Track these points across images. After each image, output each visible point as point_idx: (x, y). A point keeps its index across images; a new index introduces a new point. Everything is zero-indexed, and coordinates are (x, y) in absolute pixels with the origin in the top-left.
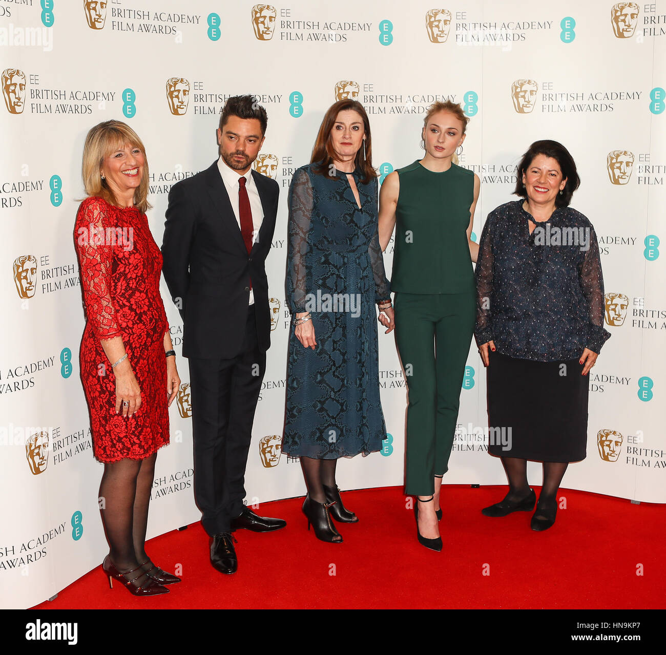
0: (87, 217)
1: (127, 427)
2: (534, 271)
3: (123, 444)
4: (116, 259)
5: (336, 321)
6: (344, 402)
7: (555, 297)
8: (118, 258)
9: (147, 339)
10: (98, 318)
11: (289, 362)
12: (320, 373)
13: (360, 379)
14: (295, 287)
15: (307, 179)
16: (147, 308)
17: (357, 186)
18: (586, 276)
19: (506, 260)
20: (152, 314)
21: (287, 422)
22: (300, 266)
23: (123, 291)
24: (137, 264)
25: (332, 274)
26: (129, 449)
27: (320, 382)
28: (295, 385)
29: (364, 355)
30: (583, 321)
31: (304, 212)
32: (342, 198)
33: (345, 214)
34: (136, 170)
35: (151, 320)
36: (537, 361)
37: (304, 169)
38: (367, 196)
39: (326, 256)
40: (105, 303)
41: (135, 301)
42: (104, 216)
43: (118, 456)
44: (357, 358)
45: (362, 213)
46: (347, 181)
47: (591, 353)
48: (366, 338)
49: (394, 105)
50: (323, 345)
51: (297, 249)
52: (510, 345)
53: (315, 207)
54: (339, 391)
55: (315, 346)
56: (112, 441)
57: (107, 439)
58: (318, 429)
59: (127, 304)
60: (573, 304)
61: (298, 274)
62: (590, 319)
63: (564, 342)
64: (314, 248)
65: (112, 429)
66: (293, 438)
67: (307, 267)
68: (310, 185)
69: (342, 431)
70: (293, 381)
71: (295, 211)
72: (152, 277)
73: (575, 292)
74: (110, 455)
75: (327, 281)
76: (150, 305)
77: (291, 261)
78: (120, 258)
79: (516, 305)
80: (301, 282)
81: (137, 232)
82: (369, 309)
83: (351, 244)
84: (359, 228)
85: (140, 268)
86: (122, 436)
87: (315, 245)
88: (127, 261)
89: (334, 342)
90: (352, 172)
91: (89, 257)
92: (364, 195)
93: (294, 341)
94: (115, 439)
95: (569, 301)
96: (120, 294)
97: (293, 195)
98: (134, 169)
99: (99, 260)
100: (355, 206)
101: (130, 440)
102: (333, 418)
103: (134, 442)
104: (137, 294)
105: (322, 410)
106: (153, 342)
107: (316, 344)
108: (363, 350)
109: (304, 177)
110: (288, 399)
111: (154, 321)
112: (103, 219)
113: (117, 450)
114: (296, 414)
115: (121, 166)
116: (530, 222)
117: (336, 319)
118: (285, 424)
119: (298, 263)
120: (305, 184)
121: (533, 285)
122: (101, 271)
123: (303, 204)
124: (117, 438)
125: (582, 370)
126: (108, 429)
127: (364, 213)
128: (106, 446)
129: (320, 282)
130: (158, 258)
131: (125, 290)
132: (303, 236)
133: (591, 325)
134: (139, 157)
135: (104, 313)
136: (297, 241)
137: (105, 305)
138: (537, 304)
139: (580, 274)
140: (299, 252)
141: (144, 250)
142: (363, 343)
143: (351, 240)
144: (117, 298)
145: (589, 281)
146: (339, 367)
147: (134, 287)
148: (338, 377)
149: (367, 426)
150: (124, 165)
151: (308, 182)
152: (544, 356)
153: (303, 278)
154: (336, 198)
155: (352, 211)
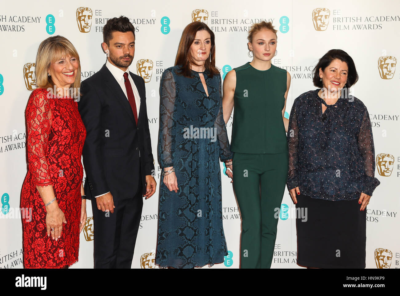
0: (34, 103)
1: (46, 247)
2: (325, 139)
3: (42, 258)
4: (53, 131)
5: (192, 174)
6: (197, 229)
7: (340, 157)
8: (54, 131)
9: (67, 187)
10: (37, 171)
11: (160, 201)
12: (181, 209)
13: (208, 214)
14: (163, 149)
15: (172, 77)
16: (69, 166)
17: (206, 81)
18: (362, 142)
19: (306, 131)
20: (72, 171)
21: (158, 243)
22: (167, 135)
23: (54, 153)
24: (67, 136)
25: (189, 141)
26: (46, 262)
27: (181, 215)
28: (164, 217)
29: (210, 197)
30: (360, 173)
31: (170, 99)
32: (195, 89)
33: (198, 100)
34: (73, 72)
35: (71, 174)
36: (327, 200)
37: (170, 70)
38: (213, 88)
40: (42, 162)
41: (62, 161)
42: (46, 103)
43: (38, 266)
44: (205, 198)
46: (199, 78)
47: (366, 195)
48: (212, 185)
49: (232, 25)
50: (182, 190)
51: (165, 124)
52: (310, 189)
53: (177, 96)
54: (193, 221)
55: (177, 190)
56: (35, 256)
57: (32, 253)
58: (180, 248)
59: (56, 162)
60: (353, 161)
61: (165, 141)
62: (365, 172)
63: (346, 187)
64: (177, 123)
65: (35, 247)
66: (163, 254)
67: (172, 137)
68: (174, 81)
69: (195, 249)
70: (162, 215)
71: (164, 98)
72: (76, 145)
73: (355, 153)
74: (32, 265)
75: (185, 146)
76: (72, 164)
77: (161, 132)
78: (55, 131)
79: (313, 162)
80: (168, 147)
81: (69, 114)
82: (214, 165)
83: (202, 121)
84: (207, 109)
85: (69, 139)
86: (42, 252)
87: (178, 121)
88: (60, 133)
89: (191, 188)
90: (204, 71)
91: (33, 129)
92: (210, 87)
93: (163, 186)
94: (37, 254)
95: (350, 159)
96: (52, 154)
97: (163, 87)
98: (72, 72)
99: (40, 132)
100: (204, 95)
101: (47, 256)
102: (189, 240)
103: (49, 257)
104: (64, 156)
105: (182, 234)
106: (71, 189)
107: (178, 189)
108: (210, 194)
109: (170, 75)
110: (159, 227)
111: (73, 175)
112: (46, 105)
113: (38, 262)
114: (165, 237)
115: (63, 69)
116: (323, 105)
117: (192, 172)
118: (157, 244)
119: (166, 133)
120: (170, 80)
121: (324, 148)
122: (40, 139)
123: (170, 94)
124: (38, 254)
125: (360, 207)
126: (33, 247)
127: (210, 100)
128: (30, 259)
129: (181, 146)
130: (83, 132)
131: (56, 152)
132: (170, 115)
133: (366, 176)
134: (75, 63)
135: (41, 168)
136: (166, 118)
137: (42, 163)
138: (328, 162)
139: (357, 140)
140: (167, 126)
141: (73, 126)
142: (210, 189)
143: (202, 117)
144: (49, 157)
145: (364, 146)
146: (194, 205)
147: (62, 151)
148: (193, 212)
149: (212, 246)
150: (65, 69)
151: (172, 78)
152: (333, 197)
153: (169, 143)
154: (191, 89)
155: (202, 98)
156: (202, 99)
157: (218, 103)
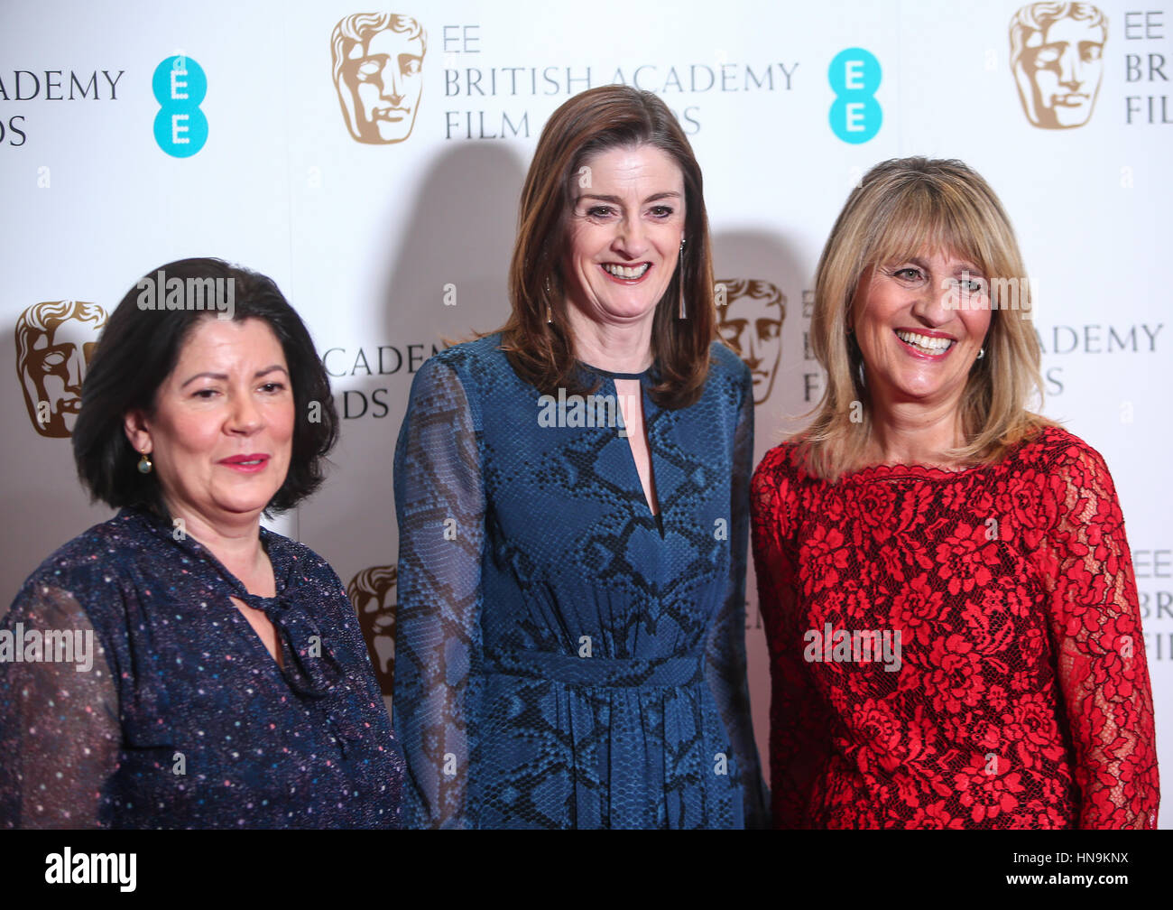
14: (435, 814)
15: (458, 401)
17: (649, 428)
22: (450, 727)
25: (556, 768)
31: (450, 525)
32: (587, 474)
33: (593, 539)
37: (450, 360)
38: (691, 467)
39: (528, 696)
45: (662, 535)
51: (433, 668)
61: (440, 765)
68: (470, 424)
71: (419, 520)
75: (535, 792)
80: (457, 790)
83: (622, 654)
84: (653, 590)
92: (676, 461)
97: (410, 460)
100: (636, 504)
109: (453, 389)
119: (441, 721)
120: (451, 421)
123: (448, 495)
127: (669, 534)
129: (510, 795)
132: (452, 617)
136: (432, 637)
140: (441, 677)
151: (460, 410)
153: (459, 771)
154: (565, 477)
155: (621, 528)
156: (619, 531)
157: (715, 552)
